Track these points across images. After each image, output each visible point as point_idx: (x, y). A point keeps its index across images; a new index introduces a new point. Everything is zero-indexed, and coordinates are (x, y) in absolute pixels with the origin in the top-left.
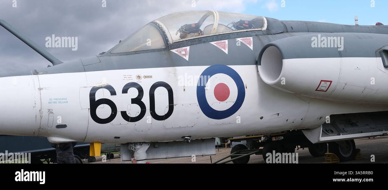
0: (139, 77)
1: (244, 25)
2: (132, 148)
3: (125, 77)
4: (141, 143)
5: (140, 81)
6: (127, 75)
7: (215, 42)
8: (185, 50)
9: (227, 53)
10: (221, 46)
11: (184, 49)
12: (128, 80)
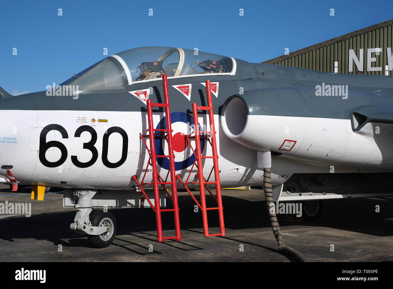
0: (94, 120)
1: (211, 65)
2: (78, 194)
3: (78, 120)
4: (87, 190)
5: (95, 125)
6: (81, 117)
7: (178, 86)
8: (145, 93)
9: (189, 99)
10: (184, 91)
11: (143, 92)
12: (82, 123)
